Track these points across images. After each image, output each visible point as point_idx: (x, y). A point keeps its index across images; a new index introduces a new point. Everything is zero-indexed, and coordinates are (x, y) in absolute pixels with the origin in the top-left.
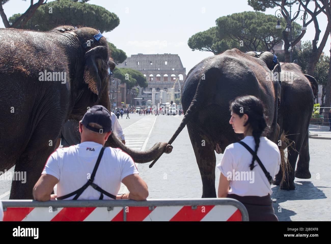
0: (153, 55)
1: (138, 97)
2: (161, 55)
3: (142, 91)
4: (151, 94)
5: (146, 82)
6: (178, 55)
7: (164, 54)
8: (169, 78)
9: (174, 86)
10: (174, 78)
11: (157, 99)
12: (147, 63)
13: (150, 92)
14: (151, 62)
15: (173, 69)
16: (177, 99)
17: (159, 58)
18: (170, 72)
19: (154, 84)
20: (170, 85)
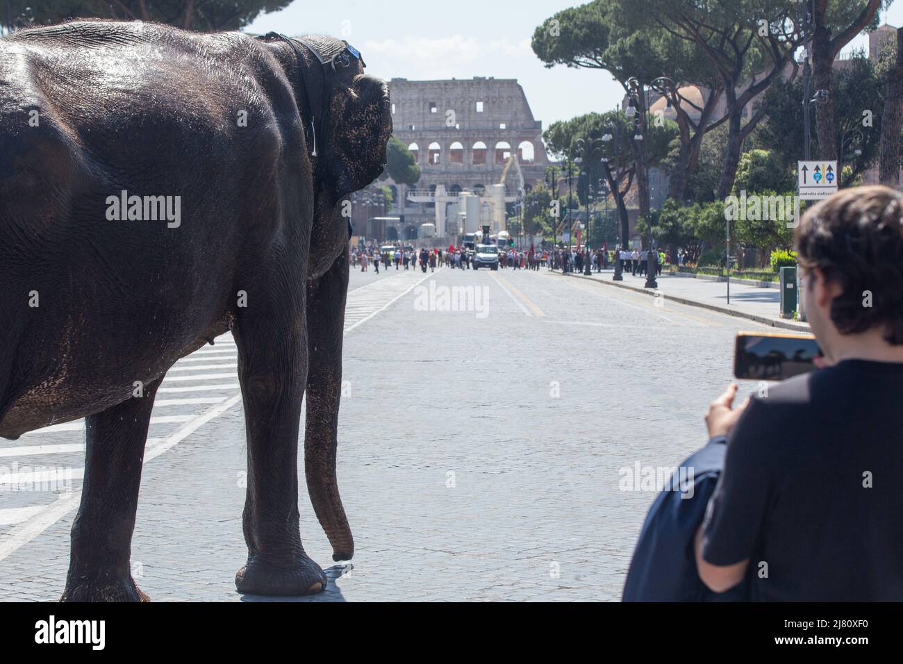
0: (438, 83)
1: (389, 213)
2: (462, 82)
3: (406, 195)
4: (432, 205)
5: (412, 167)
6: (519, 82)
7: (472, 78)
8: (488, 155)
9: (503, 179)
10: (506, 155)
11: (451, 220)
12: (419, 106)
13: (428, 199)
14: (433, 105)
15: (503, 126)
16: (513, 220)
17: (459, 91)
18: (492, 136)
19: (443, 173)
20: (493, 176)
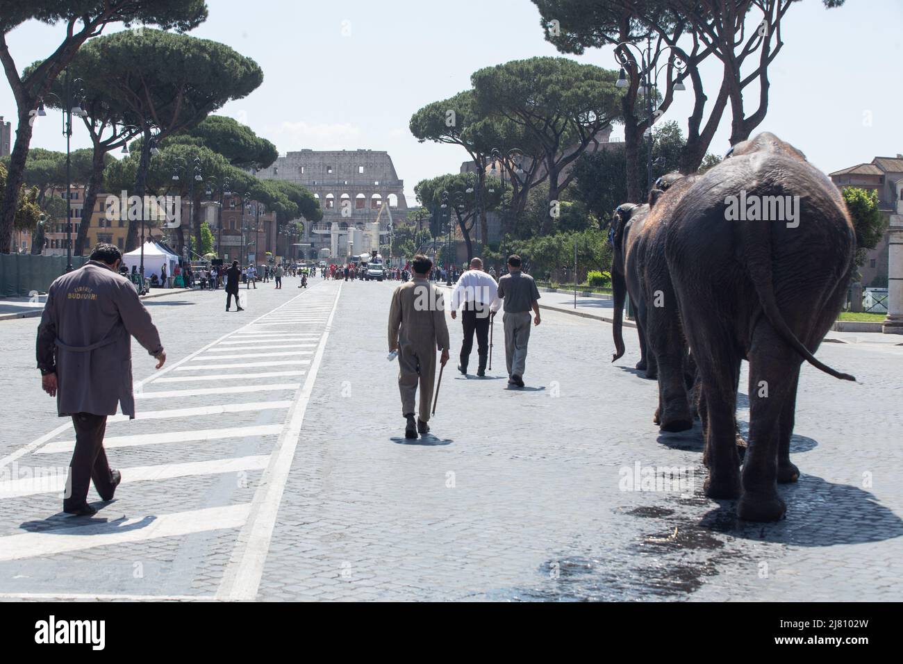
0: (333, 153)
1: (301, 241)
2: (350, 153)
3: (311, 229)
4: (329, 236)
5: (318, 210)
6: (388, 153)
7: (356, 150)
8: (367, 202)
9: (378, 219)
10: (379, 203)
11: (341, 246)
12: (320, 169)
13: (326, 232)
14: (329, 168)
15: (377, 183)
16: (383, 247)
17: (347, 159)
18: (369, 190)
19: (335, 214)
20: (371, 217)
